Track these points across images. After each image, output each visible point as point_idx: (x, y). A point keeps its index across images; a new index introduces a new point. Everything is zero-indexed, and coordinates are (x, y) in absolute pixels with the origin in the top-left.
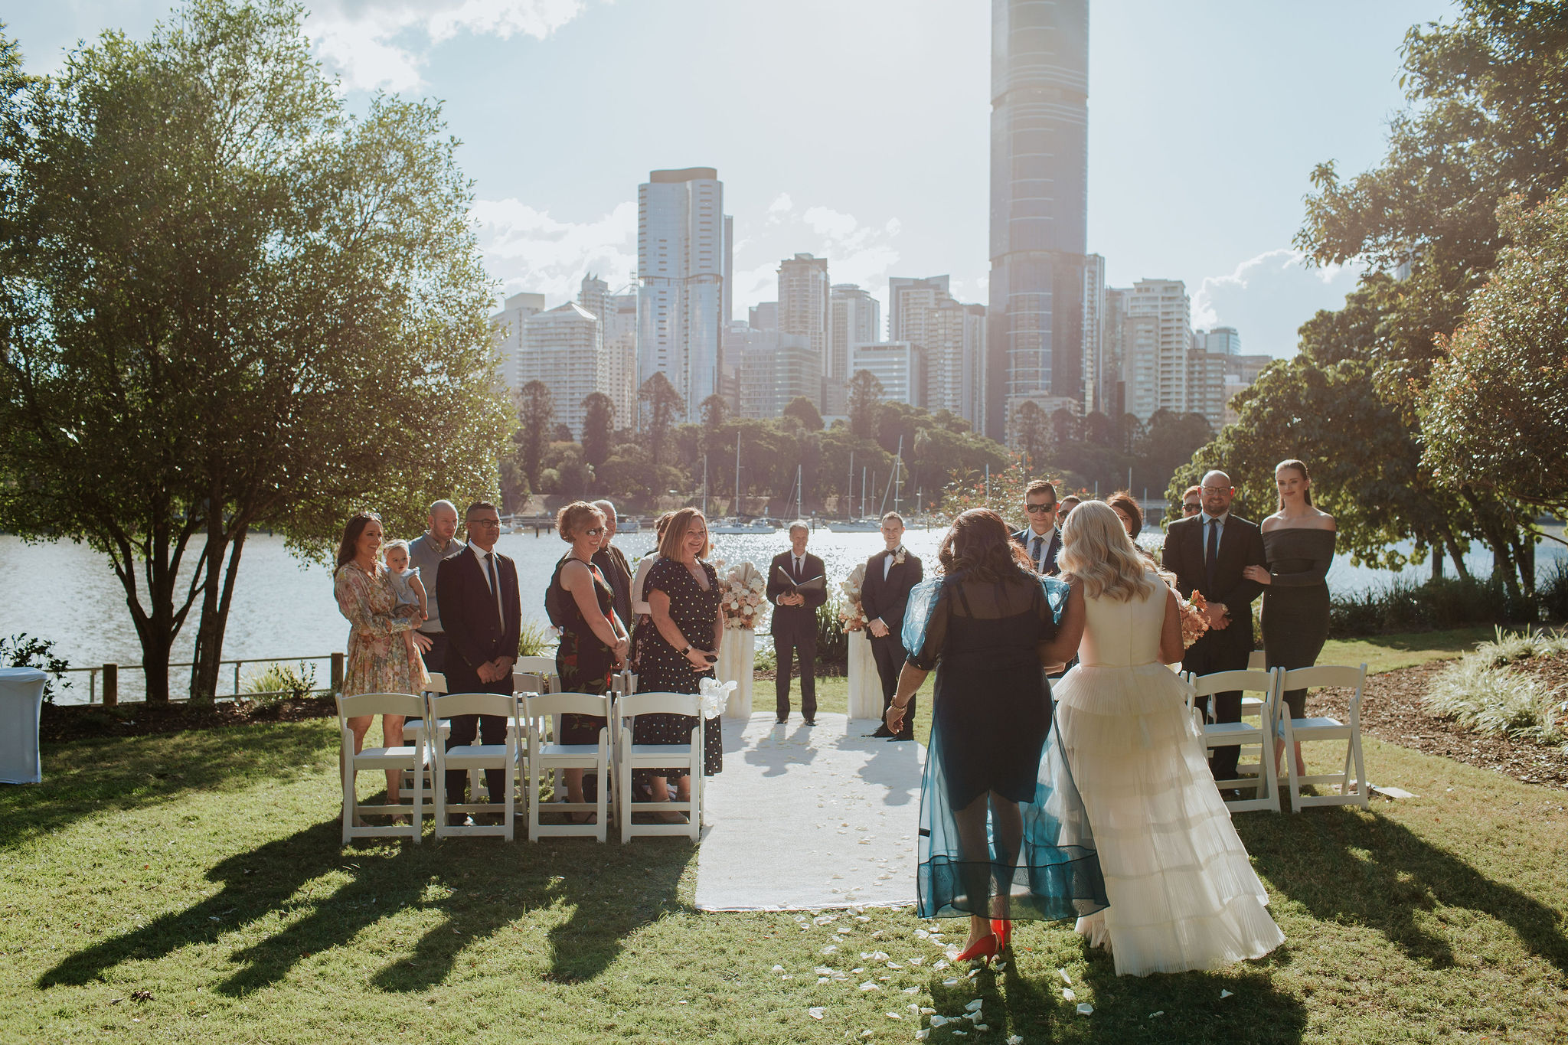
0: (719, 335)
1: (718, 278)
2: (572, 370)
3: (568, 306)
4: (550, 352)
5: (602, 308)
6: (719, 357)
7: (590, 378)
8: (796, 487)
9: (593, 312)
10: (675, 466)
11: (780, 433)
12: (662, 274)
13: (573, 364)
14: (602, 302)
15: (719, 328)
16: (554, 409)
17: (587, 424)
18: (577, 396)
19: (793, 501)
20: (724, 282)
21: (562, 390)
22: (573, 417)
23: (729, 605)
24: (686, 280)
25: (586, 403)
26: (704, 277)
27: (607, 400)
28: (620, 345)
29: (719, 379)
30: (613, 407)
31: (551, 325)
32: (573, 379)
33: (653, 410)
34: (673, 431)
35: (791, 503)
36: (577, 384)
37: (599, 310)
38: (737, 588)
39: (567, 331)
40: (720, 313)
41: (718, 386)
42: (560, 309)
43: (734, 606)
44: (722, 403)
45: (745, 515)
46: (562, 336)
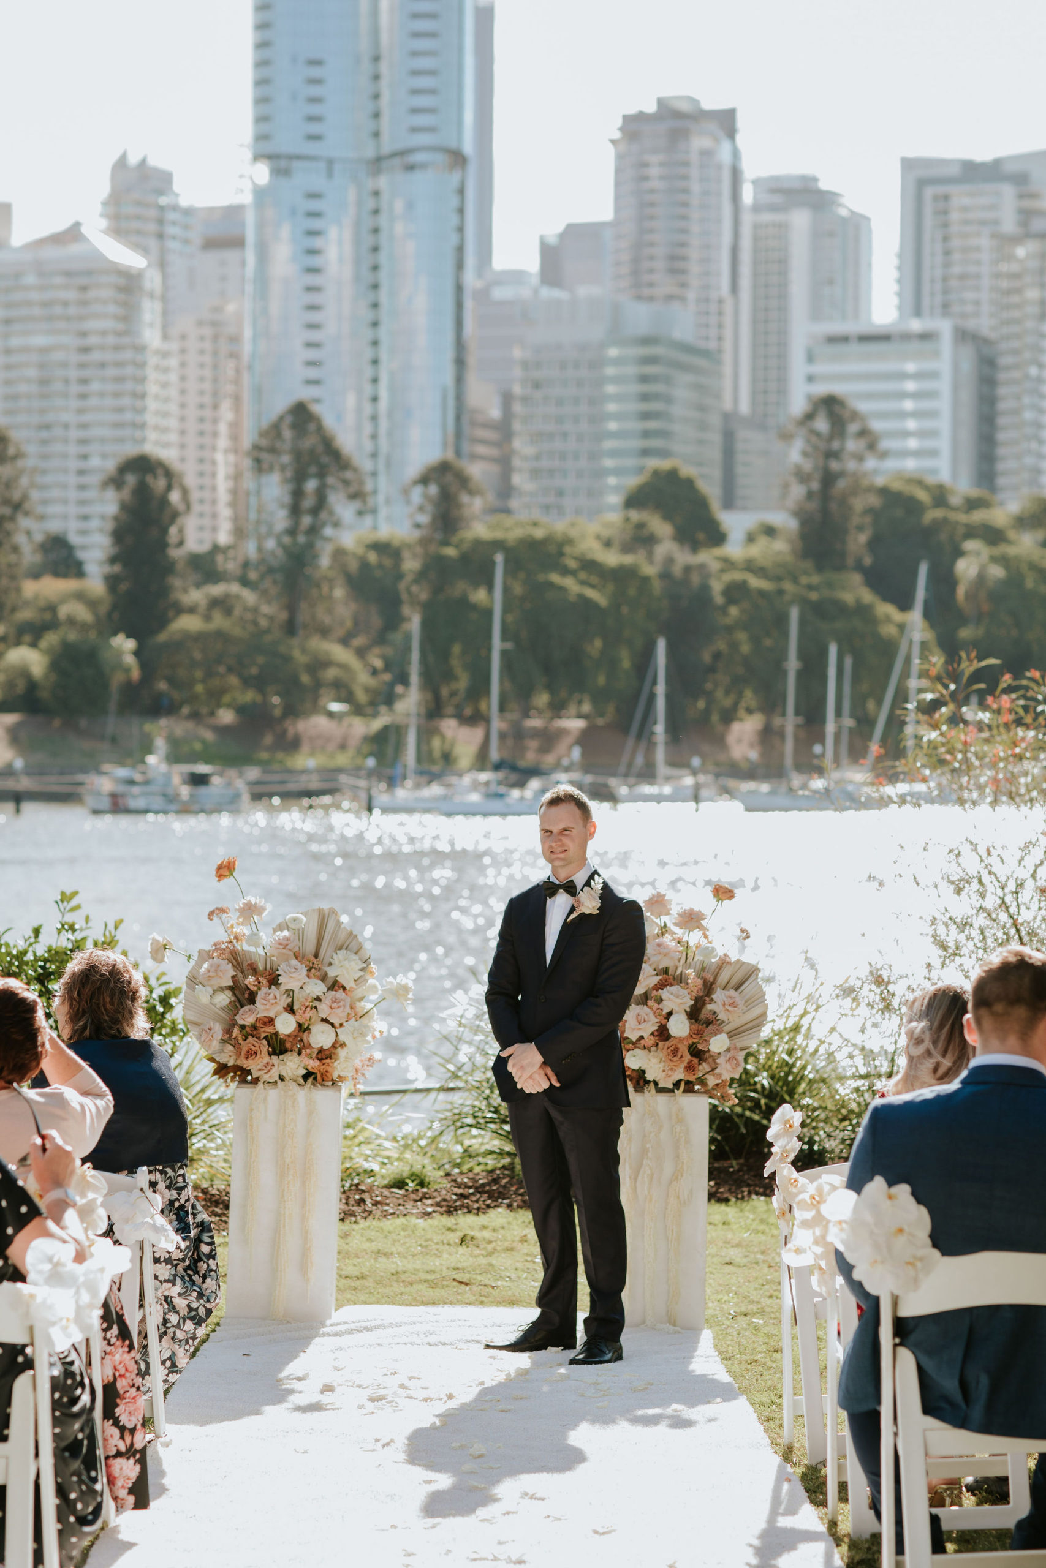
0: (459, 305)
1: (458, 159)
2: (83, 396)
3: (73, 233)
4: (26, 349)
5: (160, 236)
6: (460, 363)
7: (128, 416)
8: (652, 697)
9: (137, 247)
10: (345, 641)
11: (612, 559)
12: (311, 148)
13: (84, 381)
14: (161, 222)
15: (459, 289)
16: (35, 495)
17: (118, 535)
18: (95, 462)
19: (644, 732)
20: (472, 169)
21: (58, 447)
22: (86, 518)
23: (271, 1021)
24: (377, 164)
25: (116, 481)
26: (419, 157)
27: (169, 474)
28: (207, 331)
29: (458, 418)
30: (185, 492)
31: (30, 279)
32: (87, 418)
33: (287, 499)
34: (339, 553)
35: (639, 736)
36: (96, 432)
37: (153, 243)
38: (293, 978)
39: (71, 295)
40: (460, 249)
41: (458, 434)
42: (57, 239)
43: (286, 1025)
44: (463, 481)
45: (514, 768)
46: (58, 310)
